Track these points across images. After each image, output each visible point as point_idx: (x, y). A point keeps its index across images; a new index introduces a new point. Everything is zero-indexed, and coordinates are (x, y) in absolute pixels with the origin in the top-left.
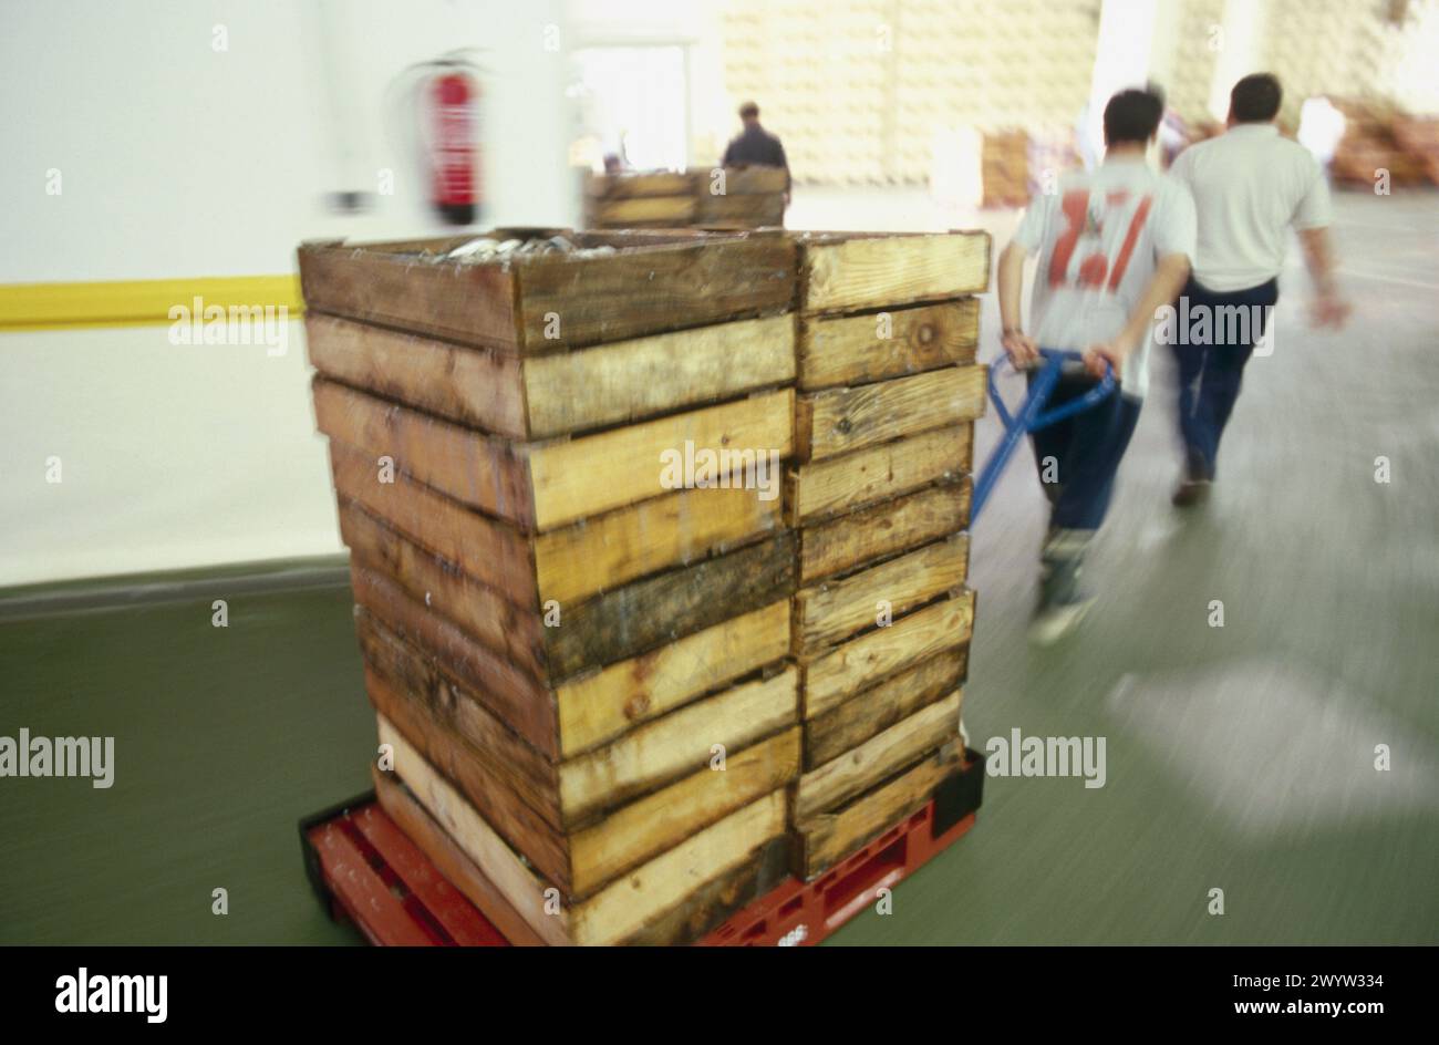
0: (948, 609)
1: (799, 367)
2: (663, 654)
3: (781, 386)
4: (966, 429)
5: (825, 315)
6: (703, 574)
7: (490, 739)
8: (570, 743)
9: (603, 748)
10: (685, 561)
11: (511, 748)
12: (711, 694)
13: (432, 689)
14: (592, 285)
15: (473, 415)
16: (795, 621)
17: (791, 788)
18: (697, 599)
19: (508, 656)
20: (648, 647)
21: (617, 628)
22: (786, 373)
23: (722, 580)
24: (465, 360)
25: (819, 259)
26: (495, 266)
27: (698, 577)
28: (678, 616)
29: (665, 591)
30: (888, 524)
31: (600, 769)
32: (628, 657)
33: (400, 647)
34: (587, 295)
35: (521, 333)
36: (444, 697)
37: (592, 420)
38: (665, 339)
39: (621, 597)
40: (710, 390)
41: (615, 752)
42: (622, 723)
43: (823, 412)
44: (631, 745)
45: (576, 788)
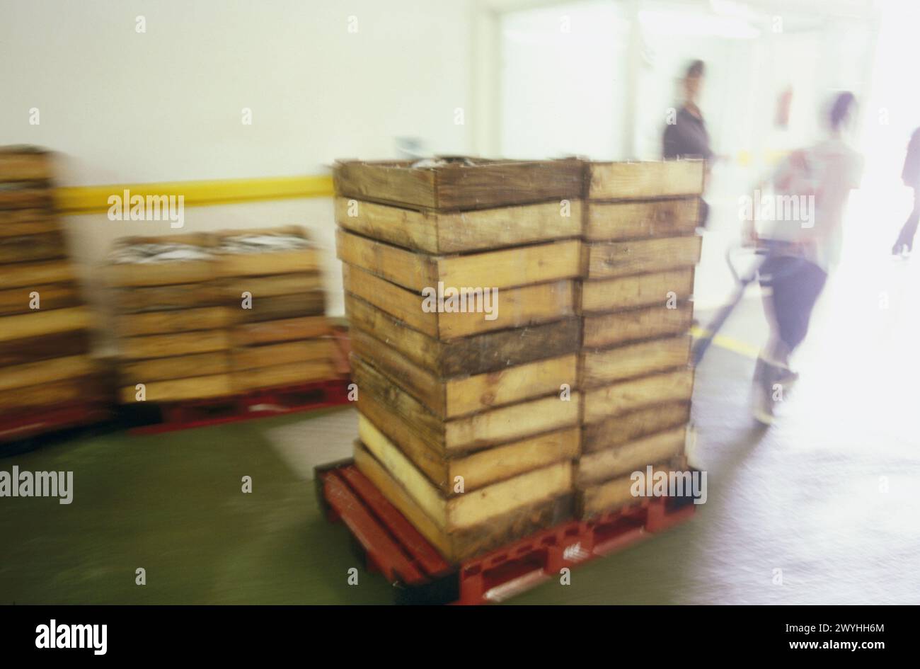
0: (677, 376)
1: (584, 229)
2: (503, 373)
3: (573, 238)
4: (690, 273)
5: (600, 202)
6: (526, 333)
7: (414, 414)
8: (452, 411)
9: (469, 417)
10: (517, 325)
11: (422, 417)
12: (529, 400)
13: (387, 392)
14: (473, 180)
15: (414, 243)
16: (580, 368)
17: (575, 462)
18: (522, 346)
19: (423, 366)
20: (495, 368)
21: (479, 355)
22: (576, 231)
23: (537, 338)
24: (412, 215)
25: (597, 172)
26: (428, 170)
27: (523, 335)
28: (512, 353)
29: (506, 340)
30: (638, 321)
31: (467, 428)
32: (483, 372)
33: (372, 371)
34: (470, 185)
35: (436, 202)
36: (392, 396)
37: (470, 247)
38: (510, 209)
39: (481, 338)
40: (533, 236)
41: (475, 420)
42: (479, 406)
43: (597, 253)
44: (484, 419)
45: (456, 436)
